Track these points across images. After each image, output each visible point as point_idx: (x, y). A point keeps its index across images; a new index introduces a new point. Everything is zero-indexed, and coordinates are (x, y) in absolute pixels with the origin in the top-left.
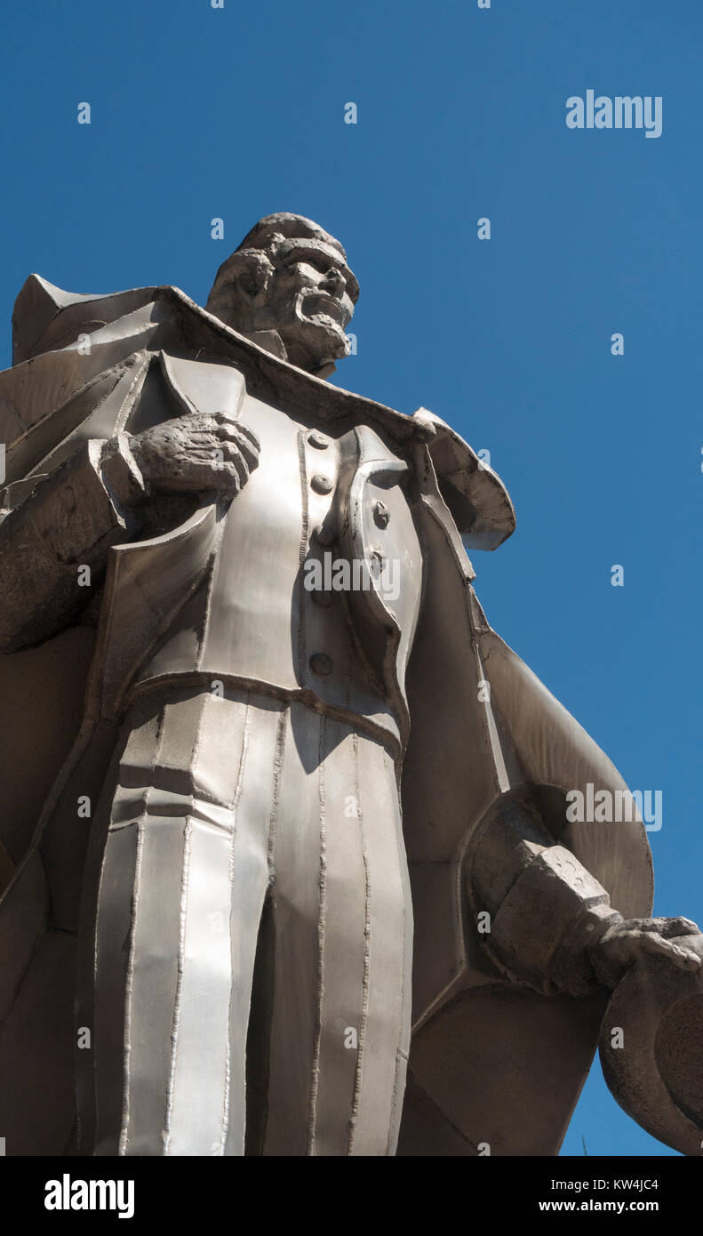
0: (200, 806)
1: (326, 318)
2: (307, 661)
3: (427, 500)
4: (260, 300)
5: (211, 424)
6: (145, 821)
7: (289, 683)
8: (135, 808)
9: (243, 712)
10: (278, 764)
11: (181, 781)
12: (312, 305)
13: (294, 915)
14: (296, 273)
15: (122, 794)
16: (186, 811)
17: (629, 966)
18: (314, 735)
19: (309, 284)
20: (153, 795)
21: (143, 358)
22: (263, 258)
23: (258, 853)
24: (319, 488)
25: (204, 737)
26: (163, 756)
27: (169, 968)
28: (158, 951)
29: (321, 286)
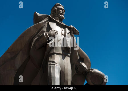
0: (55, 64)
1: (62, 15)
2: (63, 51)
3: (72, 34)
4: (56, 13)
5: (54, 31)
6: (51, 66)
7: (61, 53)
8: (50, 64)
9: (58, 56)
10: (61, 60)
11: (54, 62)
12: (61, 14)
13: (63, 72)
14: (59, 11)
15: (49, 63)
16: (54, 65)
17: (88, 73)
18: (63, 57)
19: (61, 12)
20: (52, 63)
21: (47, 22)
22: (56, 9)
23: (60, 67)
24: (63, 35)
25: (55, 58)
26: (52, 60)
27: (54, 77)
28: (54, 76)
29: (62, 12)
